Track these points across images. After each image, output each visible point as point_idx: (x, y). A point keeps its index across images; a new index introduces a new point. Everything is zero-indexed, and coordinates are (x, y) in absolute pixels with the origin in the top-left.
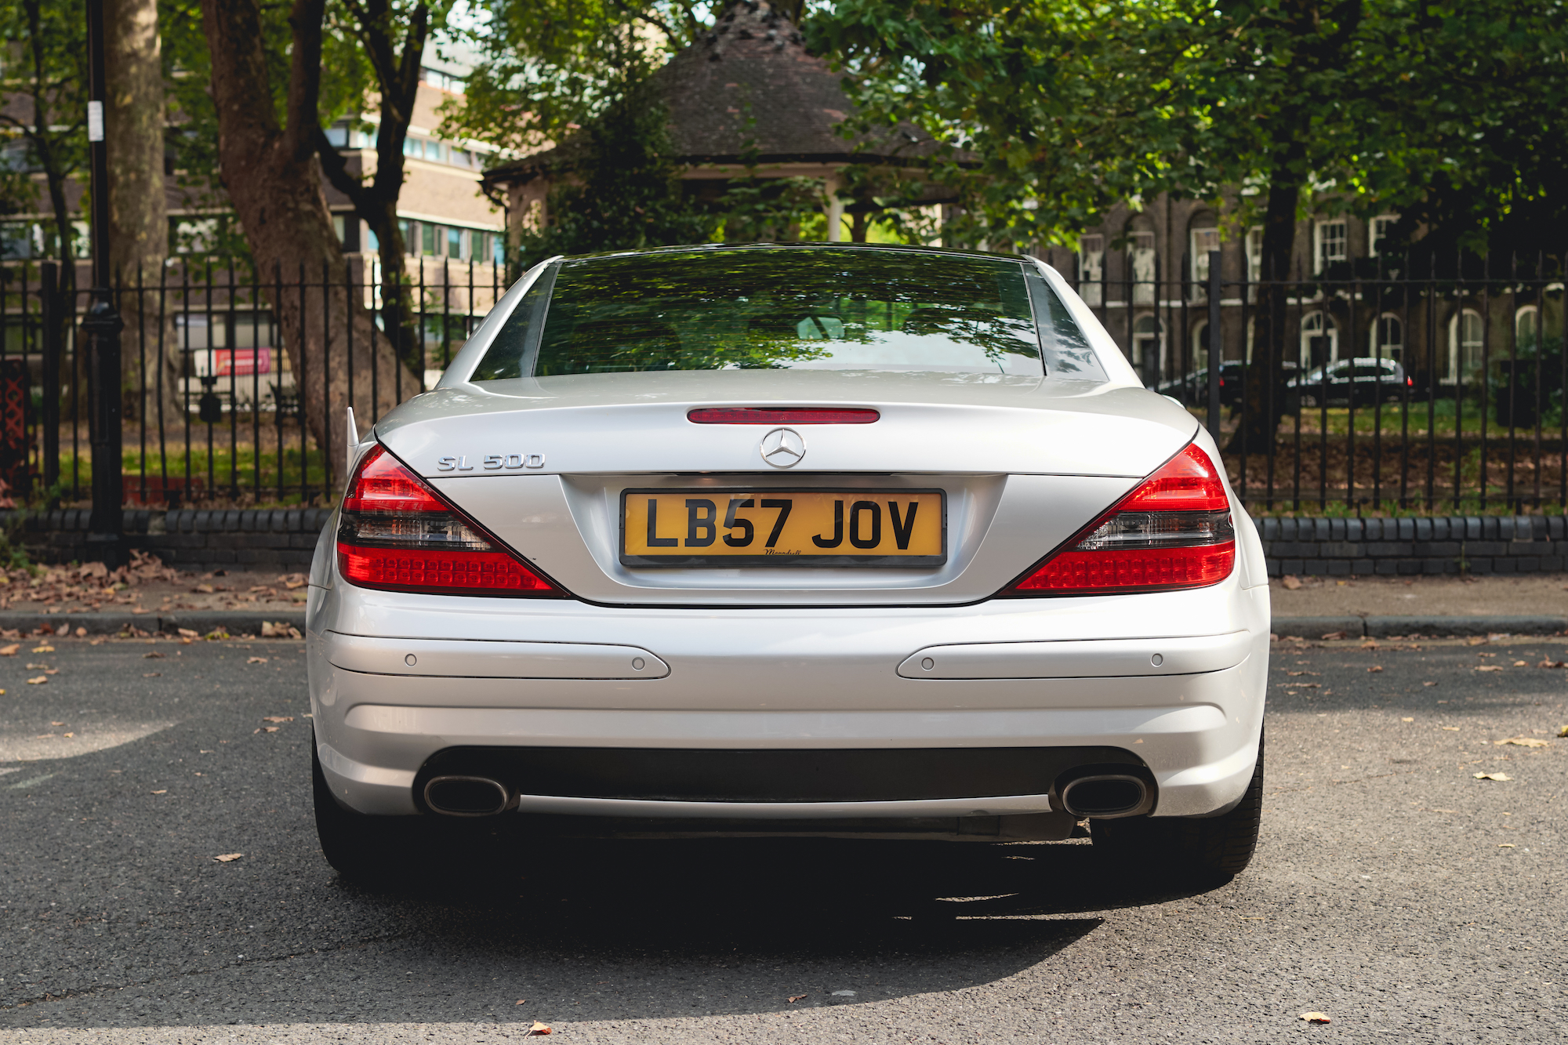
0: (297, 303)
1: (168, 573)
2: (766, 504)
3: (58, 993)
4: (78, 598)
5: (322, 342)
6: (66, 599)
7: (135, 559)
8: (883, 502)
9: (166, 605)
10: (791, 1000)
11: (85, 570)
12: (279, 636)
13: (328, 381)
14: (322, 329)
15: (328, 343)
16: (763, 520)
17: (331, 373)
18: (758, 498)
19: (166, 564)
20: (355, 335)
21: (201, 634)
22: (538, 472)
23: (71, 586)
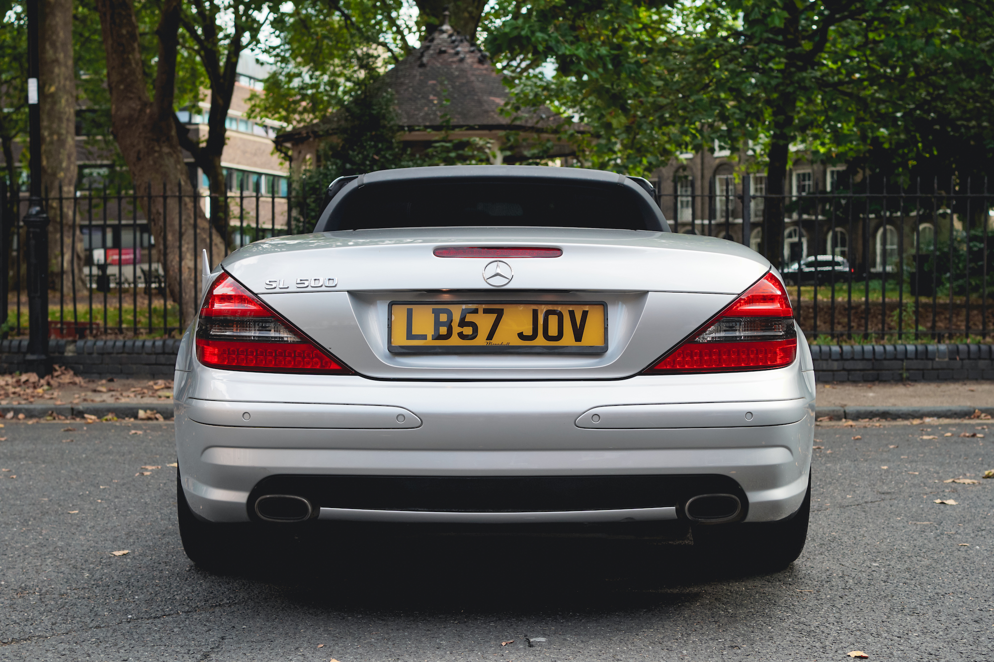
0: (161, 211)
1: (78, 380)
2: (486, 311)
3: (6, 641)
4: (19, 395)
5: (177, 235)
6: (12, 396)
7: (56, 371)
8: (565, 310)
9: (76, 399)
10: (504, 644)
11: (24, 378)
12: (149, 419)
13: (181, 259)
14: (177, 227)
15: (181, 235)
16: (484, 322)
17: (183, 254)
18: (481, 307)
19: (76, 374)
20: (198, 231)
21: (99, 418)
22: (332, 289)
23: (15, 387)
